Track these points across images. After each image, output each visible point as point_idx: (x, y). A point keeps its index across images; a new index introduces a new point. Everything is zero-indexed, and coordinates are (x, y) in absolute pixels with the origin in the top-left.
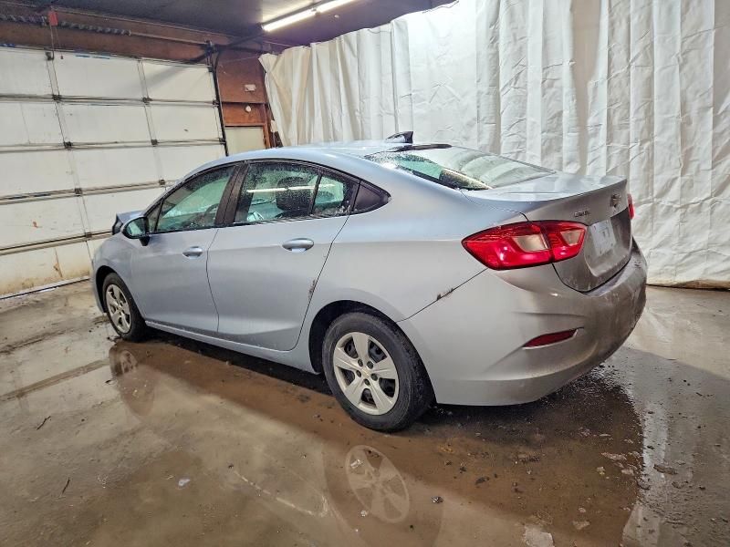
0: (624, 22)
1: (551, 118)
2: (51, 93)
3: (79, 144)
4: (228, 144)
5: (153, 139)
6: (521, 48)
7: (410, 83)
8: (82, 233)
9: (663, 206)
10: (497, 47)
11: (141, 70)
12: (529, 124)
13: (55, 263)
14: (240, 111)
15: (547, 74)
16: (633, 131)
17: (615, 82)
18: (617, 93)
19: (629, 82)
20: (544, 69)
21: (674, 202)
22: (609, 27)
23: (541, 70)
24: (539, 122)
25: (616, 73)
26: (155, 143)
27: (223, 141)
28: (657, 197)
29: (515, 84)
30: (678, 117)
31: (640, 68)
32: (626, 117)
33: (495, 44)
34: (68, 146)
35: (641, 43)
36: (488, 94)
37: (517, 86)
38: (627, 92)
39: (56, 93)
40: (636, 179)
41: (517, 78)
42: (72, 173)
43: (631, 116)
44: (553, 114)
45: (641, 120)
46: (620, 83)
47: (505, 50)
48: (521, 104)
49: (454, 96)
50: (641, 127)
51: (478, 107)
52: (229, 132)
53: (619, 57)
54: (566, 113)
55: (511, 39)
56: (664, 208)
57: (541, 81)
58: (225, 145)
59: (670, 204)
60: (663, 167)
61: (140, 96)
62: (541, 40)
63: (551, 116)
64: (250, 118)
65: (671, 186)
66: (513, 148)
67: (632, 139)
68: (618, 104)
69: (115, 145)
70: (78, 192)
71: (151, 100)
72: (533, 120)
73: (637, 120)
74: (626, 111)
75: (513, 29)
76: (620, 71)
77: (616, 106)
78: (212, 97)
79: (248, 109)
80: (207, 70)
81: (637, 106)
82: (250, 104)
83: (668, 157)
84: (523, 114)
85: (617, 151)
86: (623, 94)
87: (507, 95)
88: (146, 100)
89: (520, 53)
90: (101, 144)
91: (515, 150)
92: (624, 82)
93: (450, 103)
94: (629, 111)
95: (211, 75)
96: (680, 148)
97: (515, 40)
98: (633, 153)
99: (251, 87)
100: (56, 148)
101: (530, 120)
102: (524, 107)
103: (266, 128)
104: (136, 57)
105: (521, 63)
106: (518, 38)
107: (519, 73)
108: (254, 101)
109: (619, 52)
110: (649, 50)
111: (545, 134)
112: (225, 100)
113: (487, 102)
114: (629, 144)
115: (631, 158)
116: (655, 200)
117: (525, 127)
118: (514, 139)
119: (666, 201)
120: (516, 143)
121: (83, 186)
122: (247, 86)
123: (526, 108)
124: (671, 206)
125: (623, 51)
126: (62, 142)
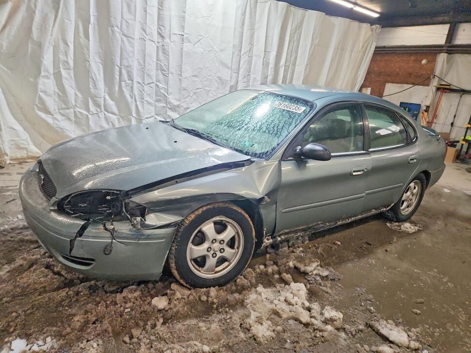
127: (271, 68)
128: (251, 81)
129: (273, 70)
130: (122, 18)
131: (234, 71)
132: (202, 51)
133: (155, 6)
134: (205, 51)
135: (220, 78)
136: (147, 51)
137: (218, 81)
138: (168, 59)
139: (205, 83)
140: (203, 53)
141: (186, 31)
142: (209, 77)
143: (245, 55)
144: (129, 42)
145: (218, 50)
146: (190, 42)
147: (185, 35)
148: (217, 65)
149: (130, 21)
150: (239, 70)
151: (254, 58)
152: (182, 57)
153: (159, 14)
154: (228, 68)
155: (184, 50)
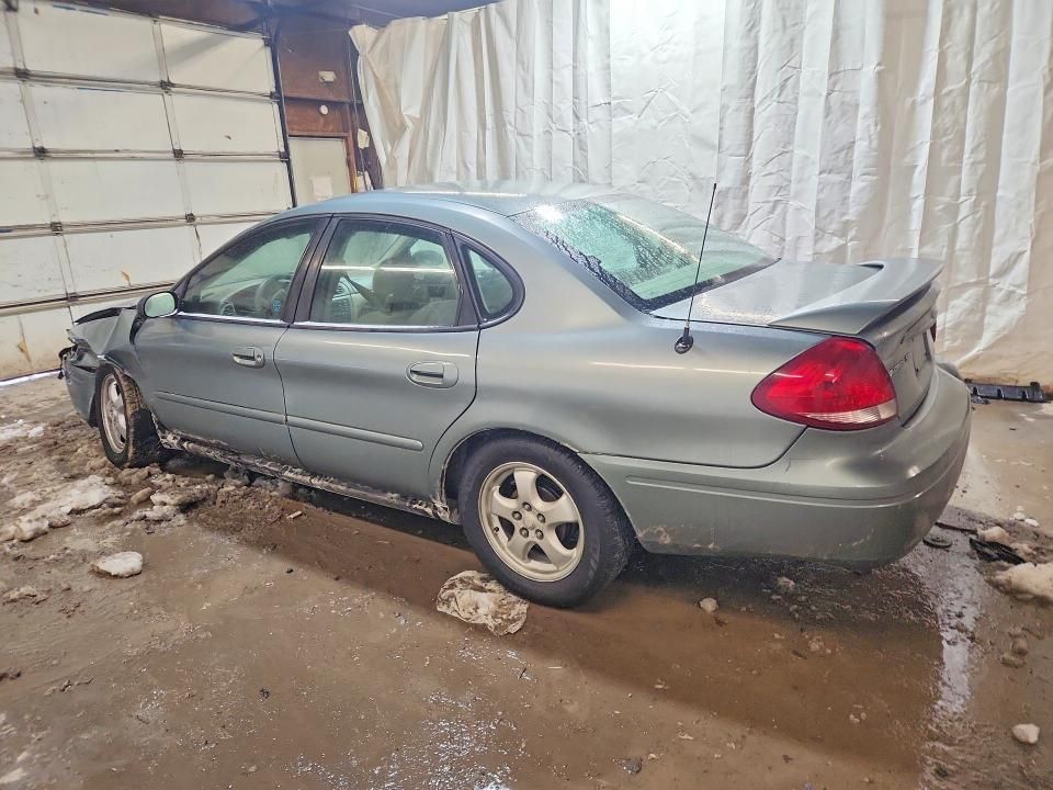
0: (967, 11)
1: (837, 152)
2: (11, 65)
3: (57, 152)
4: (293, 163)
5: (177, 148)
6: (792, 40)
7: (609, 86)
8: (61, 293)
9: (1001, 290)
10: (756, 38)
11: (157, 37)
12: (796, 159)
13: (19, 341)
14: (311, 113)
15: (834, 84)
16: (966, 179)
17: (946, 103)
18: (948, 120)
19: (965, 104)
20: (830, 76)
21: (1019, 286)
22: (943, 17)
23: (827, 76)
24: (815, 156)
25: (950, 88)
26: (179, 154)
27: (285, 157)
28: (994, 276)
29: (779, 96)
30: (1034, 164)
31: (986, 85)
32: (959, 157)
33: (753, 34)
34: (41, 153)
35: (990, 46)
36: (737, 110)
37: (781, 99)
38: (962, 121)
39: (21, 66)
40: (966, 250)
41: (783, 87)
42: (47, 197)
43: (966, 156)
44: (840, 146)
45: (980, 162)
46: (953, 103)
47: (768, 43)
48: (786, 127)
49: (677, 109)
50: (980, 172)
51: (721, 129)
52: (293, 143)
53: (956, 63)
54: (861, 147)
55: (779, 24)
56: (1003, 292)
57: (825, 93)
58: (289, 163)
59: (1012, 288)
60: (1006, 233)
61: (157, 79)
62: (829, 28)
63: (836, 149)
64: (326, 124)
65: (1015, 262)
66: (769, 195)
67: (963, 190)
68: (947, 136)
69: (114, 155)
70: (56, 228)
71: (173, 85)
72: (805, 153)
73: (973, 163)
74: (958, 148)
75: (782, 9)
76: (954, 86)
77: (945, 139)
78: (270, 87)
79: (324, 109)
80: (261, 43)
81: (976, 143)
82: (327, 103)
83: (1014, 220)
84: (789, 142)
85: (941, 207)
86: (956, 122)
87: (765, 114)
88: (166, 86)
89: (792, 46)
90: (92, 152)
91: (773, 199)
92: (958, 102)
93: (671, 119)
94: (962, 150)
95: (268, 50)
96: (1033, 208)
97: (784, 27)
98: (964, 210)
99: (329, 76)
100: (21, 156)
101: (799, 153)
102: (790, 133)
103: (351, 139)
104: (150, 15)
105: (791, 64)
106: (788, 24)
107: (786, 80)
108: (332, 98)
109: (956, 55)
110: (1001, 58)
111: (822, 176)
112: (290, 95)
113: (735, 121)
114: (958, 197)
115: (960, 218)
116: (991, 280)
117: (791, 164)
118: (771, 181)
119: (1005, 284)
120: (774, 186)
121: (64, 218)
122: (322, 74)
123: (793, 133)
124: (1013, 292)
125: (960, 57)
126: (31, 147)
127: (865, 117)
128: (795, 166)
129: (871, 121)
130: (517, 107)
131: (730, 152)
132: (654, 122)
133: (566, 66)
134: (660, 121)
135: (694, 177)
136: (554, 151)
137: (691, 184)
138: (586, 158)
139: (663, 193)
140: (656, 127)
141: (614, 94)
142: (673, 179)
143: (768, 102)
144: (526, 144)
145: (687, 112)
146: (627, 112)
147: (613, 102)
148: (687, 146)
149: (525, 108)
150: (749, 145)
151: (802, 101)
152: (610, 147)
153: (574, 76)
154: (712, 147)
155: (615, 131)
